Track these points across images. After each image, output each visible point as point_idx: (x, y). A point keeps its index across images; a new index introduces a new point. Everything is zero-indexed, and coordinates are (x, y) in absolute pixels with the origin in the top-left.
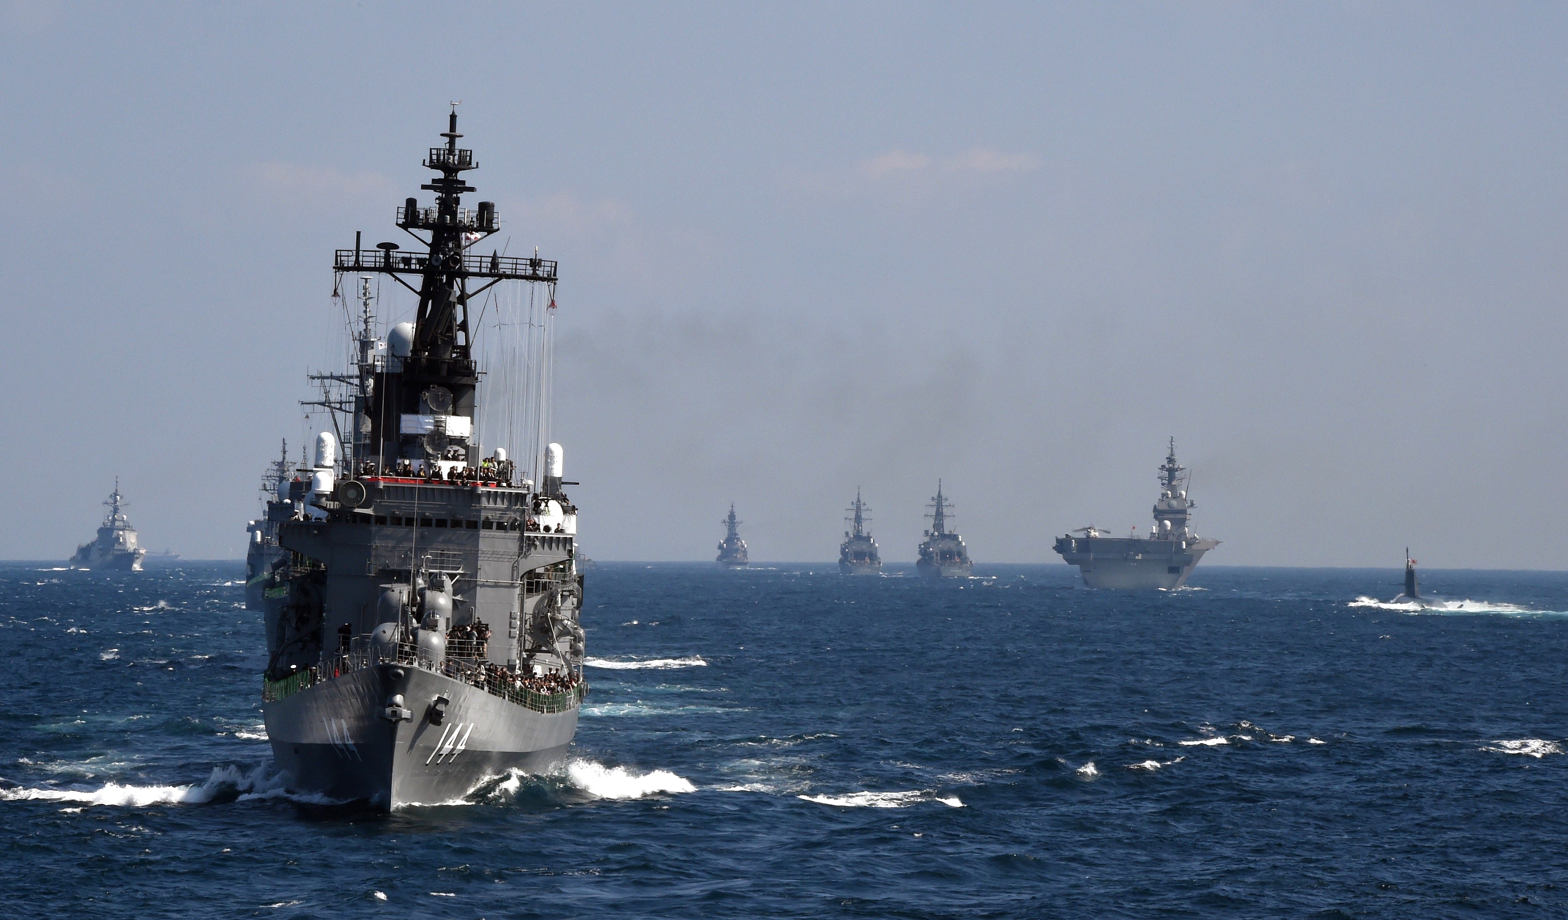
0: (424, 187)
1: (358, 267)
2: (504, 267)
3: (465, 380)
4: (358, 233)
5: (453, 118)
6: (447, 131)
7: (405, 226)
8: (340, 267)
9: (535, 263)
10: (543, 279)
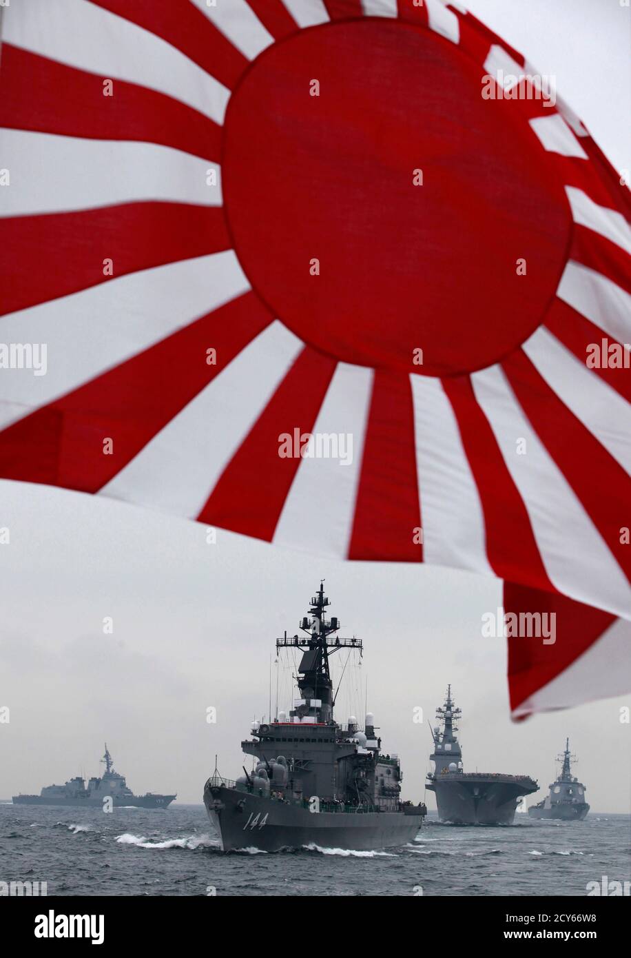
0: (309, 612)
1: (286, 645)
2: (342, 642)
3: (327, 687)
4: (286, 632)
5: (322, 586)
6: (319, 590)
7: (303, 628)
8: (279, 645)
9: (354, 641)
10: (357, 647)
